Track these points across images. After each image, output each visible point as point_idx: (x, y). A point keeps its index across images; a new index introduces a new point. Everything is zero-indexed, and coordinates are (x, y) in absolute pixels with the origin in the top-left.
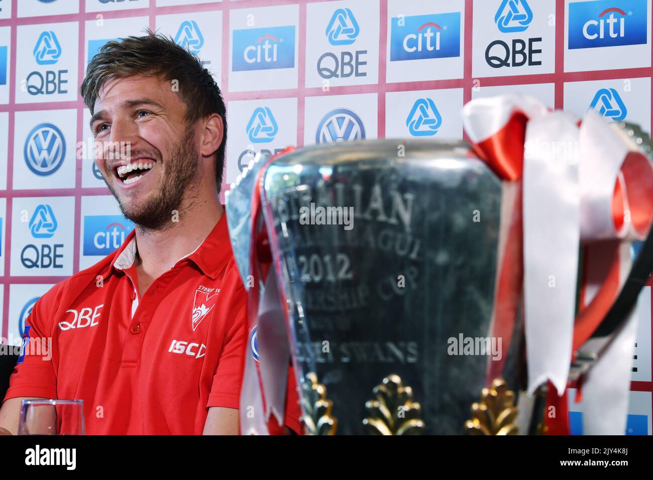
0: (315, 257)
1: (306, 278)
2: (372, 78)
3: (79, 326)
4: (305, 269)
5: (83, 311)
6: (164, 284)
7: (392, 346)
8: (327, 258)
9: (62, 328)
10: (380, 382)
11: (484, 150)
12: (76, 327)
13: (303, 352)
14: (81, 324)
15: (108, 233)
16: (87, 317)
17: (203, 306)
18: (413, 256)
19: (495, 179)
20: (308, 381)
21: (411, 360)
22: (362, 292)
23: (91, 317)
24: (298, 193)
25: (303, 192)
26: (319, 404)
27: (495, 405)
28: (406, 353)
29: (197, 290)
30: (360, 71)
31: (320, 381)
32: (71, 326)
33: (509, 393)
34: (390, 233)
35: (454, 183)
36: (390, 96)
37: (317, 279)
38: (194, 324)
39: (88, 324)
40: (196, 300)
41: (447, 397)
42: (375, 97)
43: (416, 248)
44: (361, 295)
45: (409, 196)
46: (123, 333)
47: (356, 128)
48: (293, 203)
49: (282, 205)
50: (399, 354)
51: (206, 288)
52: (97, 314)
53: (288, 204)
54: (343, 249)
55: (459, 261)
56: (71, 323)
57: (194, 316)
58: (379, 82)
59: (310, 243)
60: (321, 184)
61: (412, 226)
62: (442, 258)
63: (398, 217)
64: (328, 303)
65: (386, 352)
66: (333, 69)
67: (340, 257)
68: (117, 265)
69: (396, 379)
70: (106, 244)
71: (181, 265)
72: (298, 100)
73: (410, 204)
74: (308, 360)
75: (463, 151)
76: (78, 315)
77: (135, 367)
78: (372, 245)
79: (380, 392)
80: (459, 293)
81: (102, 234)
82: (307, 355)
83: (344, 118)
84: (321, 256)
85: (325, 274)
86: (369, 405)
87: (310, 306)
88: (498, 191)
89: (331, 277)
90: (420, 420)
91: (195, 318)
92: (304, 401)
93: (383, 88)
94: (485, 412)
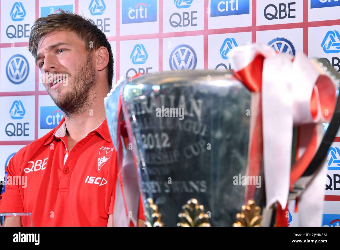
0: (150, 135)
1: (145, 146)
2: (200, 27)
3: (35, 170)
4: (145, 141)
5: (37, 161)
6: (82, 146)
7: (192, 183)
8: (156, 136)
9: (26, 172)
10: (186, 203)
11: (240, 75)
12: (33, 170)
13: (145, 187)
14: (36, 169)
15: (54, 116)
16: (39, 165)
17: (104, 157)
18: (203, 134)
19: (247, 91)
20: (148, 203)
21: (203, 191)
22: (176, 154)
23: (42, 165)
24: (140, 100)
25: (143, 100)
26: (154, 215)
27: (250, 214)
28: (200, 187)
29: (101, 149)
30: (193, 23)
31: (154, 202)
32: (31, 170)
33: (257, 208)
34: (190, 121)
35: (225, 94)
36: (210, 37)
37: (151, 147)
38: (99, 167)
39: (40, 169)
40: (100, 154)
41: (223, 211)
42: (202, 37)
43: (205, 130)
44: (175, 156)
45: (200, 101)
46: (60, 173)
47: (192, 55)
48: (138, 106)
49: (132, 107)
50: (196, 187)
51: (106, 147)
52: (45, 163)
53: (135, 106)
54: (165, 131)
55: (228, 136)
56: (30, 168)
57: (99, 163)
58: (204, 29)
59: (147, 128)
60: (152, 95)
61: (201, 118)
62: (219, 134)
63: (194, 113)
64: (157, 160)
65: (189, 186)
66: (178, 22)
67: (164, 135)
68: (57, 135)
69: (195, 201)
70: (53, 122)
71: (91, 135)
72: (159, 39)
73: (200, 105)
74: (148, 191)
75: (229, 76)
76: (35, 164)
77: (66, 192)
78: (181, 128)
79: (186, 209)
80: (228, 154)
81: (51, 117)
82: (147, 189)
83: (185, 50)
84: (153, 134)
85: (156, 144)
86: (180, 215)
87: (148, 162)
88: (249, 98)
89: (159, 146)
90: (208, 223)
91: (100, 164)
92: (146, 214)
93: (206, 32)
94: (244, 219)
